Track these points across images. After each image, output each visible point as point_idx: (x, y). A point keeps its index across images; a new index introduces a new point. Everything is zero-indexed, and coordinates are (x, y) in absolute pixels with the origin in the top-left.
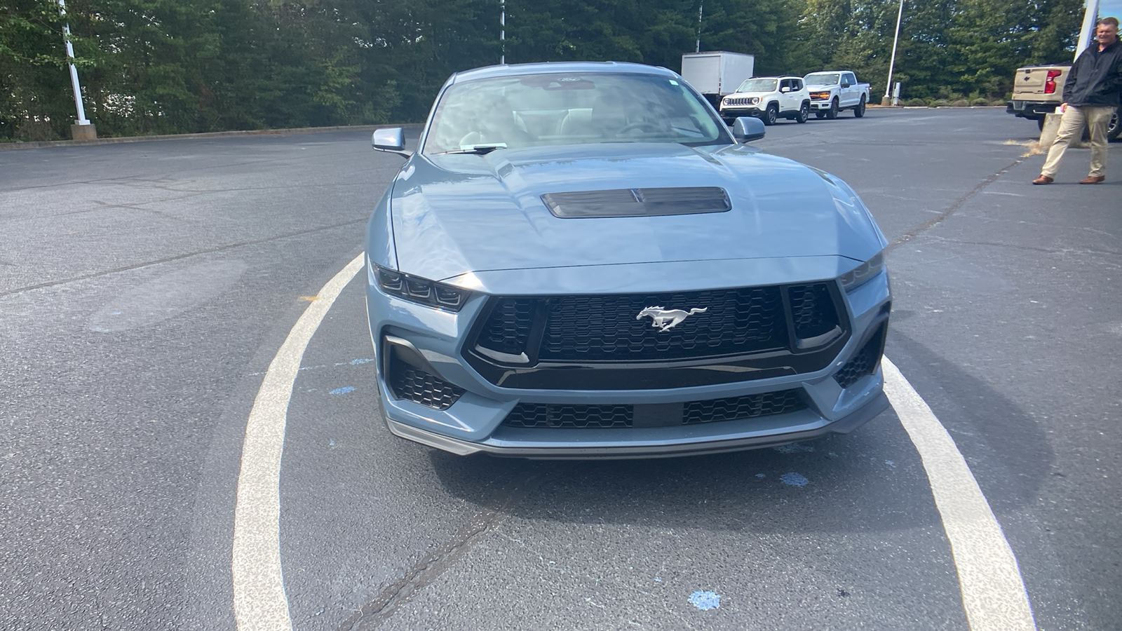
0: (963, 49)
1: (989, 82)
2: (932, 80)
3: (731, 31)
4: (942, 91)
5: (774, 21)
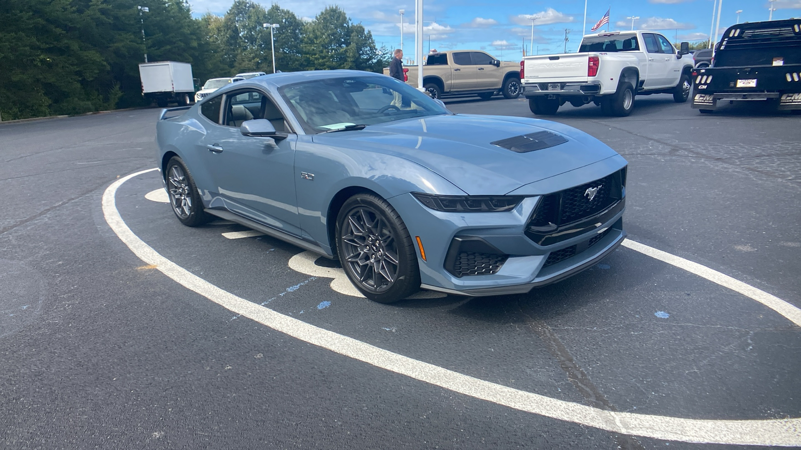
5: (195, 40)
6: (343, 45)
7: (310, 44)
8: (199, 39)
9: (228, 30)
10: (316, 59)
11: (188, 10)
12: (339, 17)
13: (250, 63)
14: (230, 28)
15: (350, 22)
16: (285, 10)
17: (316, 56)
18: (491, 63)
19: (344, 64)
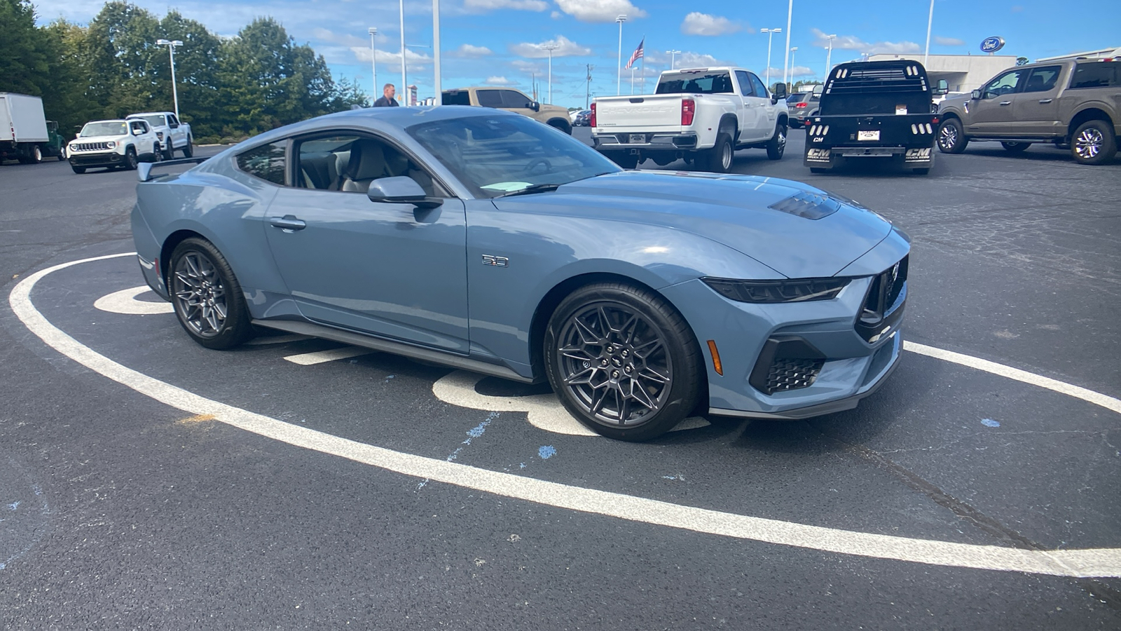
0: (233, 92)
1: (263, 120)
2: (214, 119)
4: (224, 129)
5: (44, 60)
6: (282, 75)
7: (231, 71)
8: (50, 59)
9: (96, 47)
10: (242, 94)
11: (30, 13)
12: (274, 34)
13: (136, 98)
14: (100, 44)
15: (292, 42)
16: (190, 21)
17: (241, 91)
18: (527, 106)
19: (284, 102)
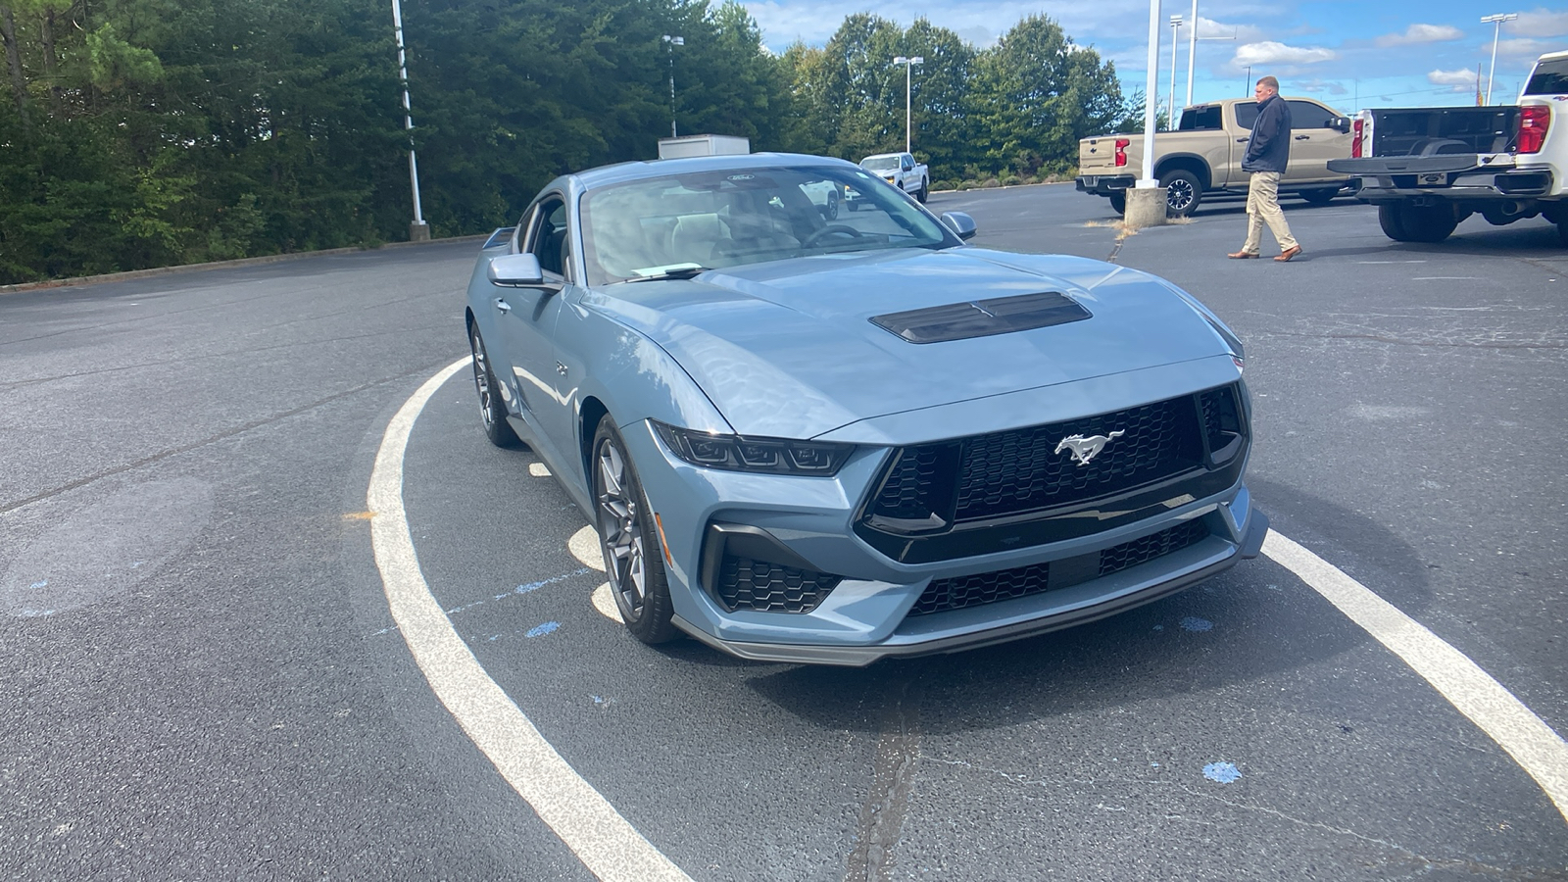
0: (984, 120)
1: (1018, 156)
2: (955, 157)
3: (713, 108)
4: (967, 170)
5: (764, 93)
6: (1053, 93)
7: (984, 92)
8: (771, 92)
9: (830, 73)
10: (994, 122)
11: (757, 40)
12: (1046, 37)
13: (866, 134)
14: (833, 69)
15: (1070, 47)
16: (940, 30)
17: (994, 118)
18: (1327, 125)
19: (1049, 130)
